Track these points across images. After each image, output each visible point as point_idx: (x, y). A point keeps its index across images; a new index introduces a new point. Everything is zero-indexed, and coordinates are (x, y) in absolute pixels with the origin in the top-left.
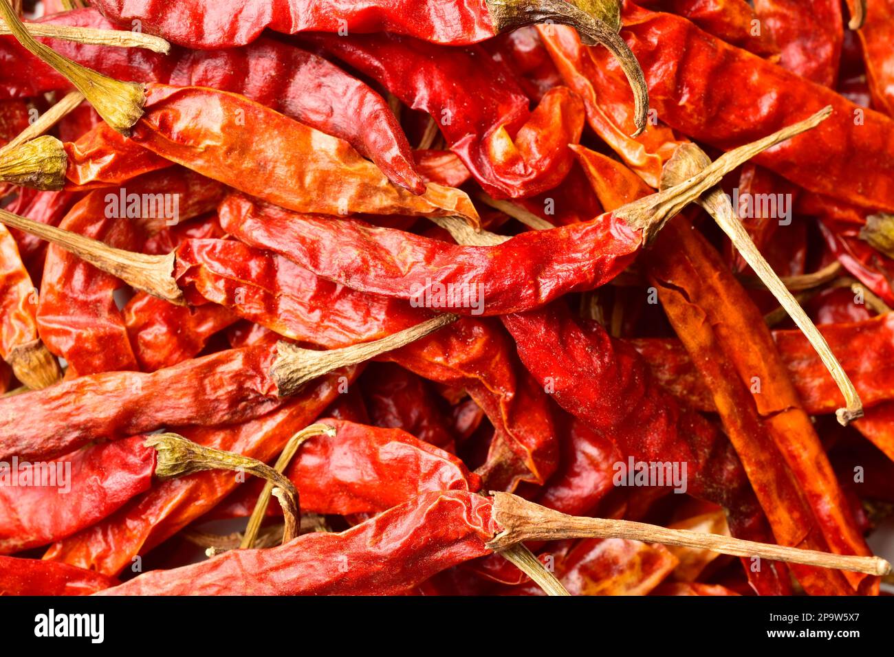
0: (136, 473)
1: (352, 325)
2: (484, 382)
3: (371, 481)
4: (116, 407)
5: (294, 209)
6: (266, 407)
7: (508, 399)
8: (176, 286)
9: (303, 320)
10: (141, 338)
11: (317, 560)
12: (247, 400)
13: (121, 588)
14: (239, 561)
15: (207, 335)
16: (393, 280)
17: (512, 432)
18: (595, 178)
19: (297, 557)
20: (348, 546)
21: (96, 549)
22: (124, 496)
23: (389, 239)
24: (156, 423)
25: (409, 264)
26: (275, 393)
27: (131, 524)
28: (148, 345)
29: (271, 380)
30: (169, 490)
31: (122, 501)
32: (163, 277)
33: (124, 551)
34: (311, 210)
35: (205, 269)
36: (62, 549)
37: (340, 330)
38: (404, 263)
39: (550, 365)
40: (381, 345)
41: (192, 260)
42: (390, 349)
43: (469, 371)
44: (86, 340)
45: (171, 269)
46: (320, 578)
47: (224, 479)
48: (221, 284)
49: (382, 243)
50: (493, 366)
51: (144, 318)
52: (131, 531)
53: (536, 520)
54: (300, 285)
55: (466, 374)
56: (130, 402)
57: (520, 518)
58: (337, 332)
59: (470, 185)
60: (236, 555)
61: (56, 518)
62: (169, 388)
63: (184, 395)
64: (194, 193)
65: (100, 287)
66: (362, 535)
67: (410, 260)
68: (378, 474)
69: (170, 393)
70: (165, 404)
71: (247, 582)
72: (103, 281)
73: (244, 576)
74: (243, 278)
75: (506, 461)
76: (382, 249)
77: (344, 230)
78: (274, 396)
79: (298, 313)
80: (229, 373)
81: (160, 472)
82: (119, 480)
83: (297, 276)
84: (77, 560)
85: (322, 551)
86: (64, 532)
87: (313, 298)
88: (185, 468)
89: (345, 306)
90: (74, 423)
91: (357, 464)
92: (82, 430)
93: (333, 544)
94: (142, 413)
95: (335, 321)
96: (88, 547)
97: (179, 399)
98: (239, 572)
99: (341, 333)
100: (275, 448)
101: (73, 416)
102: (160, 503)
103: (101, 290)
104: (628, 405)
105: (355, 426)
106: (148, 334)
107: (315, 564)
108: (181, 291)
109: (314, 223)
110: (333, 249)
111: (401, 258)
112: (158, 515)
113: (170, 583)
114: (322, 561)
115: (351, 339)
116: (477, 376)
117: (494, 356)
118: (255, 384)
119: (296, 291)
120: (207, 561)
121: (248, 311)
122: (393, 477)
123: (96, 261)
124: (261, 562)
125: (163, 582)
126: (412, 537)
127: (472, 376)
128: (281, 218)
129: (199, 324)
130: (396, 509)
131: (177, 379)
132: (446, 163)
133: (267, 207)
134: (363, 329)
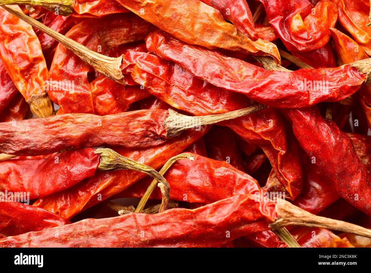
0: (88, 166)
1: (209, 105)
2: (272, 143)
3: (208, 186)
4: (82, 131)
5: (186, 42)
6: (158, 142)
7: (282, 154)
8: (121, 73)
9: (183, 99)
10: (98, 99)
11: (178, 222)
12: (149, 137)
13: (72, 225)
14: (135, 218)
15: (131, 102)
16: (234, 83)
17: (281, 171)
18: (341, 46)
19: (167, 220)
20: (195, 217)
21: (60, 205)
22: (81, 177)
23: (234, 63)
24: (101, 143)
25: (243, 77)
26: (165, 134)
27: (81, 193)
28: (101, 103)
29: (164, 127)
30: (103, 178)
31: (79, 180)
32: (115, 67)
33: (75, 207)
34: (196, 43)
35: (137, 66)
36: (43, 202)
37: (203, 107)
38: (241, 76)
39: (309, 137)
40: (223, 116)
41: (130, 61)
42: (228, 119)
43: (265, 136)
44: (71, 95)
45: (120, 64)
46: (178, 232)
47: (132, 176)
48: (144, 75)
49: (230, 65)
50: (277, 135)
51: (101, 89)
52: (80, 197)
53: (297, 215)
54: (184, 82)
55: (264, 138)
56: (90, 129)
57: (289, 213)
58: (201, 107)
59: (278, 41)
60: (134, 216)
61: (42, 185)
62: (111, 125)
63: (118, 130)
64: (134, 29)
65: (81, 69)
66: (204, 212)
67: (245, 74)
68: (212, 183)
69: (111, 127)
70: (107, 133)
71: (138, 230)
72: (83, 67)
73: (137, 227)
74: (156, 74)
75: (276, 186)
76: (230, 67)
77: (211, 56)
78: (164, 136)
79: (182, 95)
80: (142, 121)
81: (101, 167)
82: (79, 169)
83: (183, 77)
84: (49, 208)
85: (181, 219)
86: (46, 193)
87: (190, 89)
88: (114, 167)
89: (207, 95)
90: (59, 136)
91: (202, 177)
92: (63, 141)
93: (188, 215)
94: (95, 136)
95: (200, 102)
96: (56, 203)
97: (115, 131)
98: (134, 224)
99: (202, 108)
100: (160, 164)
101: (59, 133)
102: (97, 184)
103: (81, 71)
104: (345, 164)
105: (203, 157)
106: (101, 98)
107: (177, 224)
108: (124, 76)
109: (196, 50)
110: (205, 64)
111: (239, 73)
112: (96, 190)
113: (98, 225)
114: (180, 224)
115: (207, 111)
116: (269, 139)
117: (279, 130)
118: (155, 129)
119: (182, 84)
120: (118, 217)
121: (156, 91)
122: (220, 186)
123: (81, 56)
124: (147, 220)
125: (94, 225)
126: (230, 216)
127: (266, 139)
128: (179, 46)
129: (128, 96)
130: (223, 201)
131: (116, 121)
132: (264, 31)
133: (172, 40)
134: (214, 108)
